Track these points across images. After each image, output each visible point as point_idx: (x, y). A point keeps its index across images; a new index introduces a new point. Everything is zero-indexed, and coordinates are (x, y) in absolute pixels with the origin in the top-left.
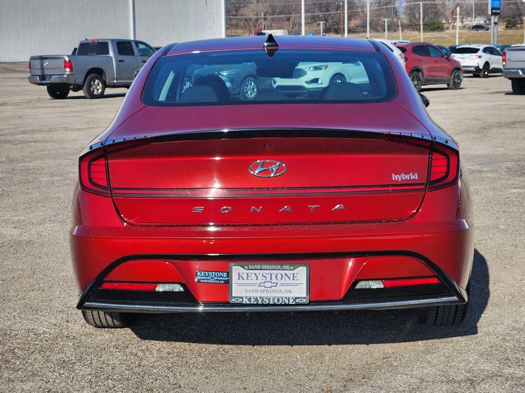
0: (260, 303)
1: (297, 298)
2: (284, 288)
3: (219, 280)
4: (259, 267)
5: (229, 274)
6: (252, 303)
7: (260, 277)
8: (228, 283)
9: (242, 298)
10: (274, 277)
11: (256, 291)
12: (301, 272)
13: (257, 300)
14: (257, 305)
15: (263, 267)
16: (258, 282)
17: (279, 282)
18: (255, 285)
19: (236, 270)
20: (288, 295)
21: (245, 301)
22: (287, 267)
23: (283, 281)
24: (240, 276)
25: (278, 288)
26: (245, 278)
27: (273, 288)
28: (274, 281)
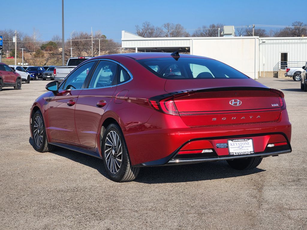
0: (239, 154)
1: (251, 152)
2: (246, 148)
3: (225, 147)
4: (237, 140)
5: (227, 144)
6: (237, 154)
7: (238, 144)
8: (228, 147)
9: (233, 153)
10: (242, 144)
11: (237, 150)
12: (250, 142)
13: (238, 153)
14: (238, 155)
15: (239, 140)
16: (237, 146)
17: (244, 146)
18: (236, 147)
19: (230, 142)
20: (248, 151)
21: (235, 154)
22: (246, 140)
23: (245, 146)
24: (231, 145)
25: (244, 148)
26: (233, 145)
27: (242, 148)
28: (242, 145)
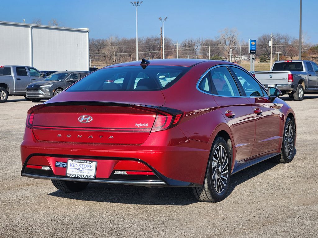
0: (77, 177)
1: (90, 176)
2: (86, 171)
3: (64, 166)
4: (78, 161)
6: (74, 177)
7: (78, 166)
9: (70, 174)
10: (83, 166)
11: (76, 172)
13: (75, 176)
14: (75, 178)
15: (80, 161)
16: (77, 168)
17: (85, 168)
18: (75, 169)
19: (70, 162)
20: (87, 174)
21: (71, 176)
22: (88, 162)
23: (86, 168)
24: (71, 165)
25: (84, 171)
26: (73, 166)
27: (83, 171)
28: (83, 168)
